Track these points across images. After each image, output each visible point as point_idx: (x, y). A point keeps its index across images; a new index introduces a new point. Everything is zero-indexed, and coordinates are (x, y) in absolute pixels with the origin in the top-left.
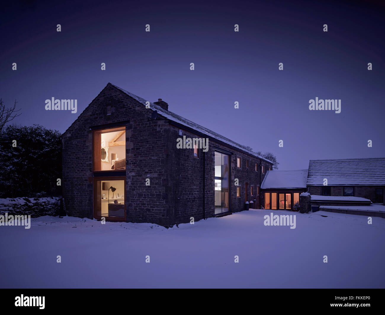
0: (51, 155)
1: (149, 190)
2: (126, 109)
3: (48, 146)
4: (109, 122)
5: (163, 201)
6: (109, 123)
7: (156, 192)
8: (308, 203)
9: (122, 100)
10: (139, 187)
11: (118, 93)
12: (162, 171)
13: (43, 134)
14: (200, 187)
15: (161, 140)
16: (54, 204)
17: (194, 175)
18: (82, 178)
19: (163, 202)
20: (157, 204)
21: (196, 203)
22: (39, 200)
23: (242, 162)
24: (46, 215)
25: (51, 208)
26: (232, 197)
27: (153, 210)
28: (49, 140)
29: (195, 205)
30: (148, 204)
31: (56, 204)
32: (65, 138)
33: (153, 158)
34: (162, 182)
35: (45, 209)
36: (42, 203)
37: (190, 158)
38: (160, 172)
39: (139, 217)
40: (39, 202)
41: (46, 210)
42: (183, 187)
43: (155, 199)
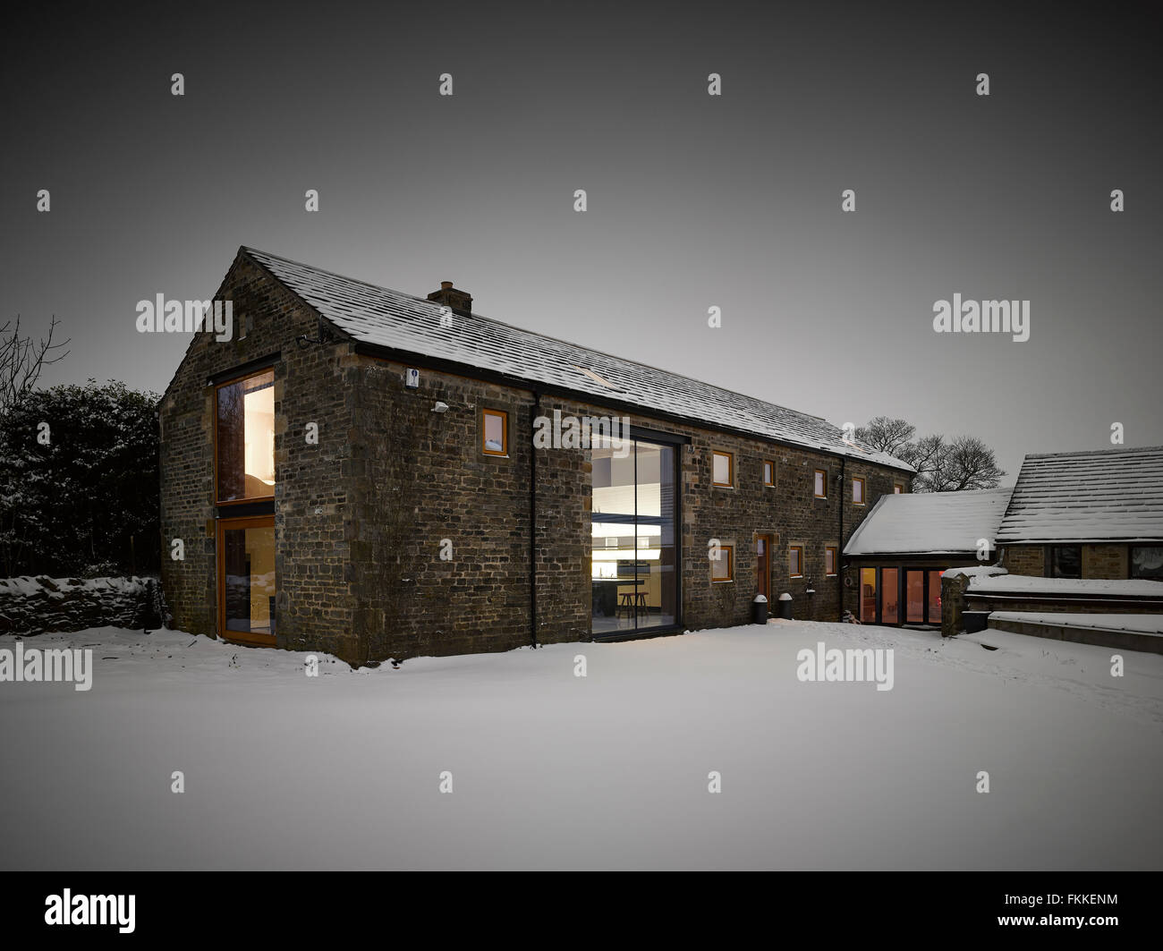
0: (139, 460)
1: (319, 554)
2: (275, 320)
3: (125, 435)
4: (244, 360)
5: (345, 588)
6: (242, 363)
7: (332, 561)
8: (957, 600)
9: (266, 292)
10: (300, 545)
11: (259, 274)
12: (343, 497)
13: (115, 405)
14: (515, 547)
15: (342, 404)
16: (132, 595)
17: (484, 508)
18: (194, 521)
19: (347, 590)
20: (334, 597)
21: (493, 594)
22: (83, 584)
23: (737, 468)
24: (105, 624)
25: (123, 605)
26: (684, 580)
27: (326, 613)
28: (130, 421)
29: (490, 601)
30: (317, 597)
31: (137, 594)
32: (164, 413)
33: (326, 459)
34: (343, 530)
35: (104, 608)
36: (93, 591)
37: (463, 457)
38: (340, 500)
39: (300, 633)
40: (83, 588)
41: (108, 613)
42: (430, 547)
43: (331, 582)
